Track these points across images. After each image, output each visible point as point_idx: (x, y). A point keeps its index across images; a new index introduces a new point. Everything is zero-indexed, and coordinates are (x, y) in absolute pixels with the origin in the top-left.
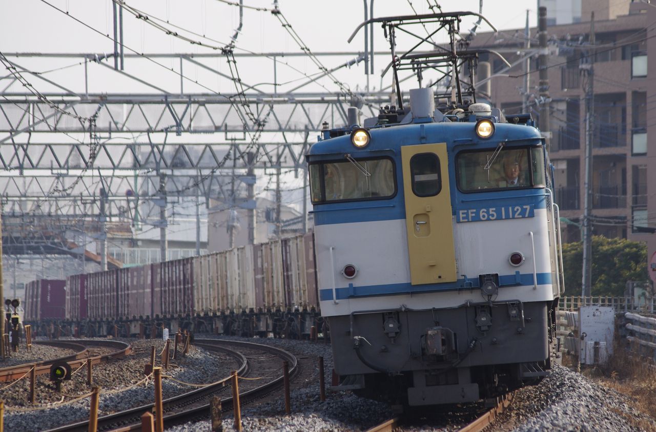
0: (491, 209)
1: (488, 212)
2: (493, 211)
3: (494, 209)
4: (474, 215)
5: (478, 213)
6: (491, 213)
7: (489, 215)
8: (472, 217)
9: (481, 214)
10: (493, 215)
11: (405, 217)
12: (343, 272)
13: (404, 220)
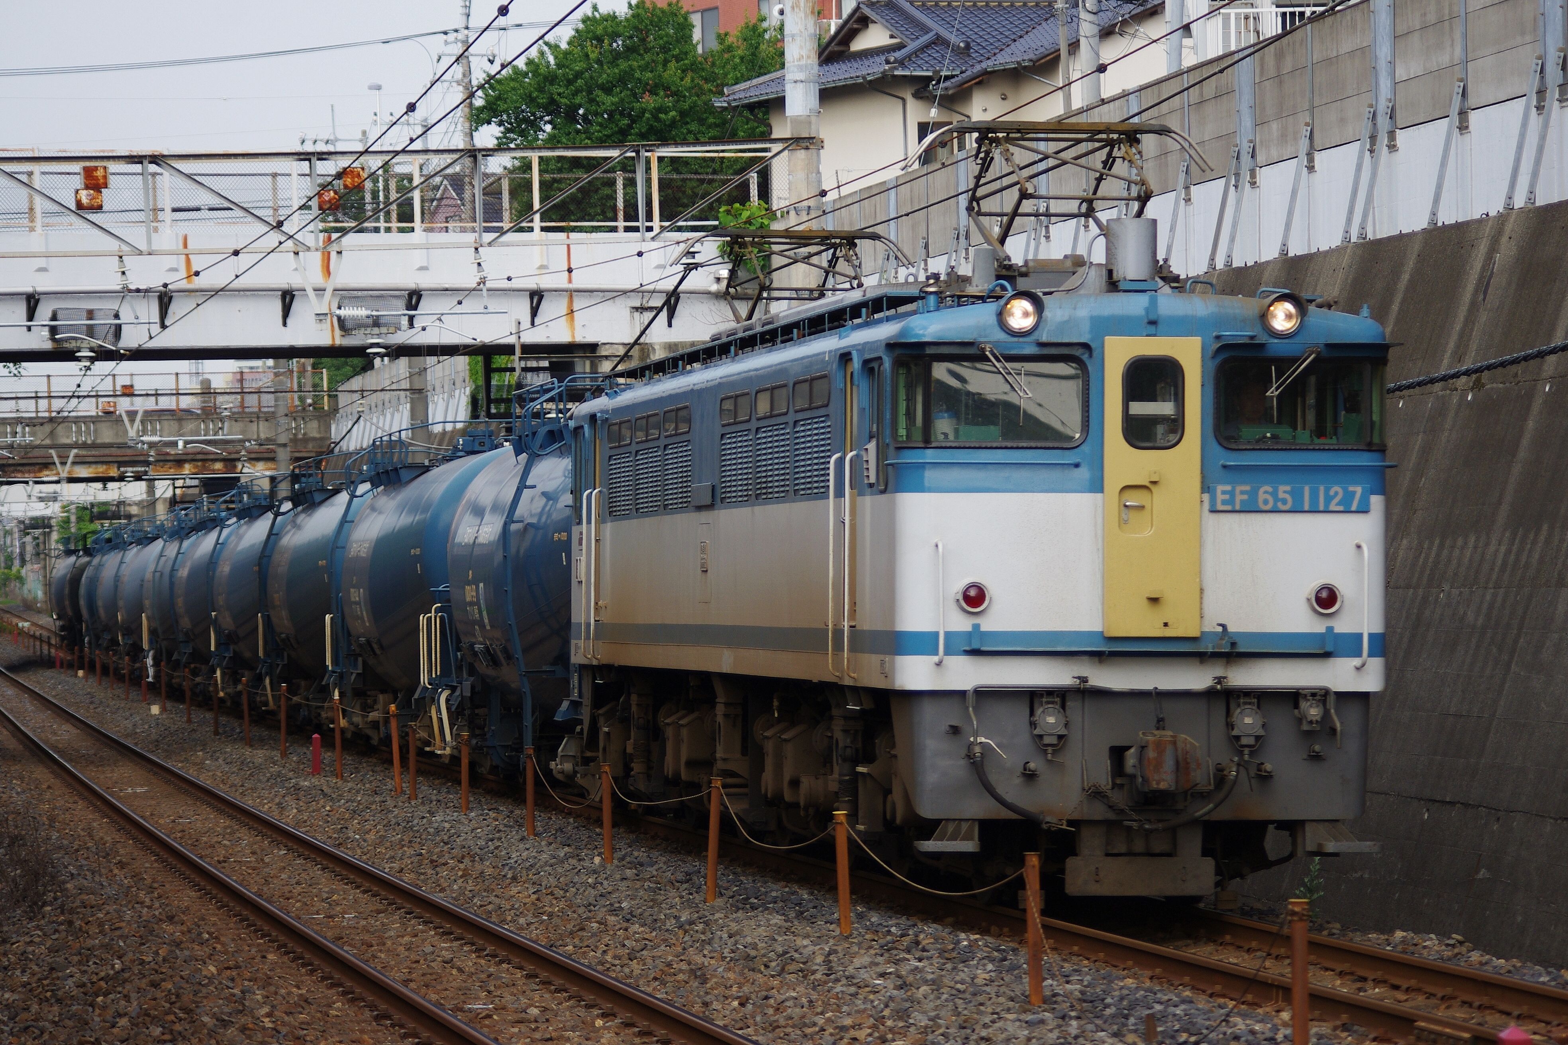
0: (1282, 488)
1: (1274, 494)
2: (1285, 492)
3: (1288, 488)
4: (1245, 497)
5: (1254, 494)
6: (1281, 495)
7: (1276, 499)
8: (1242, 501)
9: (1262, 496)
10: (1284, 501)
11: (1102, 491)
12: (960, 597)
13: (1099, 495)
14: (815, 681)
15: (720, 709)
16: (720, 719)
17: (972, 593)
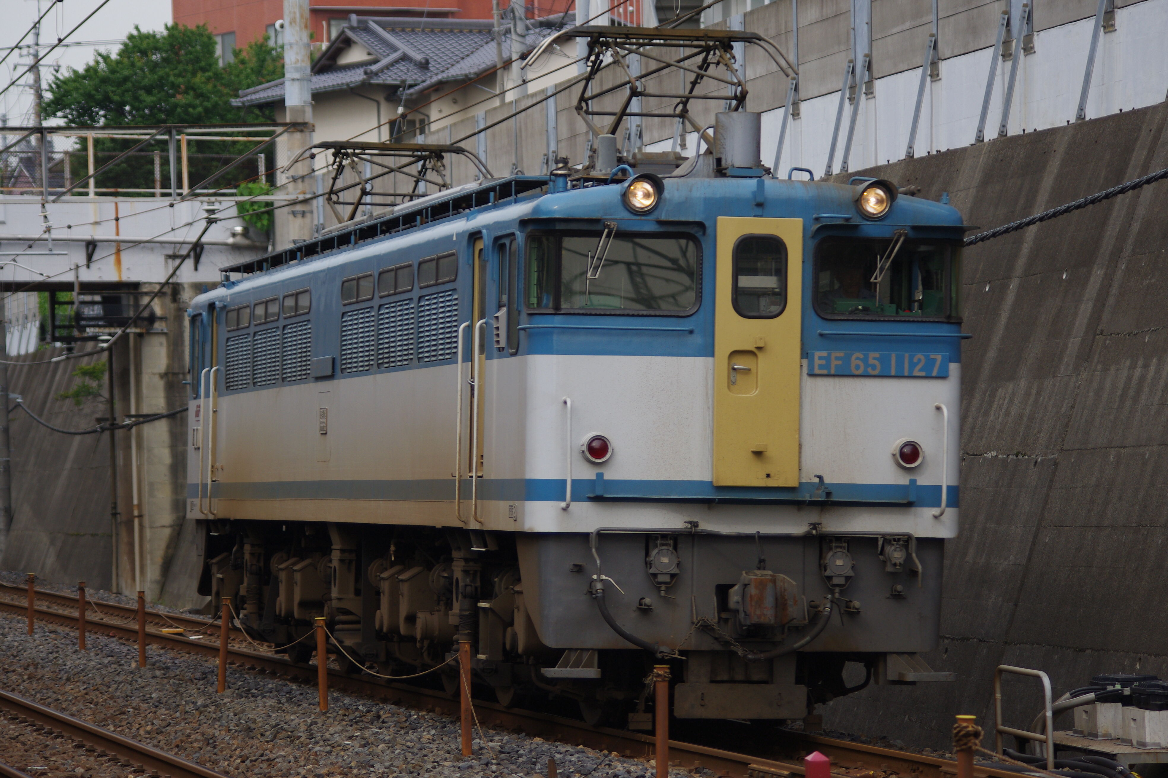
0: (872, 355)
1: (865, 360)
2: (874, 358)
3: (877, 355)
4: (839, 362)
5: (847, 359)
6: (871, 361)
7: (867, 365)
8: (837, 366)
9: (854, 362)
10: (874, 367)
11: (713, 355)
12: (585, 448)
13: (710, 359)
14: (438, 526)
15: (336, 555)
16: (335, 563)
17: (595, 444)
